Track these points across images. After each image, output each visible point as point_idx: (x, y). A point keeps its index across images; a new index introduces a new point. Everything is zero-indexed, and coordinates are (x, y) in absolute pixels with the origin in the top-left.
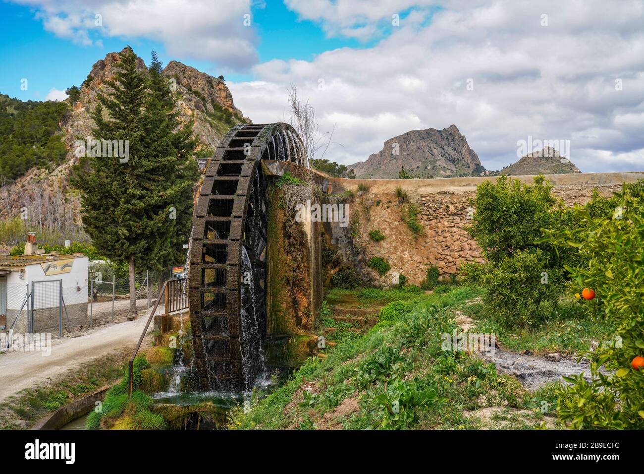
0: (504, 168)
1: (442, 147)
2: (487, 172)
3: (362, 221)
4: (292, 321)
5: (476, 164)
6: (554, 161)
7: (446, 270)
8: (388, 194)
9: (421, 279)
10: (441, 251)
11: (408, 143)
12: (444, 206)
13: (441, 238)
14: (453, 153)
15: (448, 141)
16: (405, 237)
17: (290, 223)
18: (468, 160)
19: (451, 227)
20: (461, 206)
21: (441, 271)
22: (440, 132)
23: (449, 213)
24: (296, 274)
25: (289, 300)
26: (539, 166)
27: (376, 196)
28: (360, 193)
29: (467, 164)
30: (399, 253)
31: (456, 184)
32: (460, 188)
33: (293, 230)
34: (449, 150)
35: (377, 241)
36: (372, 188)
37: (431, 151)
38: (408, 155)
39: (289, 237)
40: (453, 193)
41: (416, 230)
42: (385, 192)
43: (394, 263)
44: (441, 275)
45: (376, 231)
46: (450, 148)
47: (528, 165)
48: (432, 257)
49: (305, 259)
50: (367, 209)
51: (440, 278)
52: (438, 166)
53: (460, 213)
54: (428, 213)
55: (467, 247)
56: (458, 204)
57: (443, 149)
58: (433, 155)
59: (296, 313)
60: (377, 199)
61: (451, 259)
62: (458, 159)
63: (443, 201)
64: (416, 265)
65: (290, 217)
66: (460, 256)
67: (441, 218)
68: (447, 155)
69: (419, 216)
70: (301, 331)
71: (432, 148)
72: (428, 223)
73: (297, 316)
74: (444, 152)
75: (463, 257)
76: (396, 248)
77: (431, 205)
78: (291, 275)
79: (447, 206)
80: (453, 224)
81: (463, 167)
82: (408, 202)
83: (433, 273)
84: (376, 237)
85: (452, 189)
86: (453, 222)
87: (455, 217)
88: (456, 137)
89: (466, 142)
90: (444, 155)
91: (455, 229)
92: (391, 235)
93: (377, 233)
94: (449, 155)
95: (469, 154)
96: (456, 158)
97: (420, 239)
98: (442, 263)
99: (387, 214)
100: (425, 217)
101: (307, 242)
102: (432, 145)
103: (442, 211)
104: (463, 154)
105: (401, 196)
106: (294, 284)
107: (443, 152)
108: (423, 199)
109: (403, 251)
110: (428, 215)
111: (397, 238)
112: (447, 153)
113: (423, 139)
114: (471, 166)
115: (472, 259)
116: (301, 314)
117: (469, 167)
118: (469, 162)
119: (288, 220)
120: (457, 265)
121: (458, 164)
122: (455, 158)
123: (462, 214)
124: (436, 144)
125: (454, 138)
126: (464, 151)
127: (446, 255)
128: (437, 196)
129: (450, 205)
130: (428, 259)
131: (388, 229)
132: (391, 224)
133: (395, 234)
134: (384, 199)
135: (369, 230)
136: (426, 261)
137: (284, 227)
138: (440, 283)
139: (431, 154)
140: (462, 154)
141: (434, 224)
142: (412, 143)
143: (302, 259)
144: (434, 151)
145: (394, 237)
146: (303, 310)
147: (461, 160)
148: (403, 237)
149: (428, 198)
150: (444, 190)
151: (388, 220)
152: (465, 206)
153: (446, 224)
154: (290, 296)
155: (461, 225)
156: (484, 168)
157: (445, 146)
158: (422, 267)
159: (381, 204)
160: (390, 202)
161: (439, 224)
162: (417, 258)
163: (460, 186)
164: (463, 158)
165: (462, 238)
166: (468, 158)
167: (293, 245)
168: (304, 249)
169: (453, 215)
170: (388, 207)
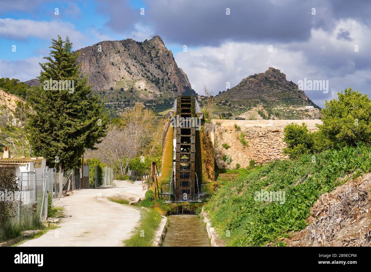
0: (220, 93)
1: (142, 64)
2: (199, 97)
3: (219, 139)
4: (207, 177)
5: (185, 87)
6: (279, 87)
7: (258, 161)
8: (230, 127)
9: (247, 166)
10: (255, 153)
11: (98, 57)
12: (257, 133)
13: (256, 147)
14: (156, 72)
15: (151, 56)
16: (239, 147)
17: (206, 138)
18: (175, 82)
19: (260, 142)
20: (265, 133)
21: (256, 162)
22: (139, 44)
23: (259, 136)
24: (208, 158)
25: (205, 169)
26: (263, 91)
27: (224, 127)
28: (217, 126)
29: (175, 86)
30: (236, 154)
31: (262, 123)
32: (264, 125)
33: (207, 141)
34: (152, 68)
35: (227, 148)
36: (222, 124)
37: (129, 68)
38: (99, 72)
39: (205, 144)
40: (261, 127)
41: (244, 144)
42: (229, 126)
43: (234, 159)
44: (256, 164)
45: (225, 144)
46: (153, 65)
47: (249, 91)
48: (251, 156)
49: (212, 152)
50: (221, 133)
51: (255, 165)
52: (137, 88)
53: (264, 136)
54: (249, 136)
55: (268, 151)
56: (263, 132)
57: (144, 66)
58: (131, 74)
59: (208, 174)
60: (225, 129)
61: (260, 157)
62: (163, 79)
63: (256, 130)
64: (244, 159)
65: (206, 136)
66: (264, 155)
67: (256, 138)
68: (149, 74)
69: (245, 137)
70: (210, 181)
71: (129, 65)
72: (250, 140)
73: (208, 175)
74: (146, 70)
75: (266, 155)
76: (235, 152)
77: (251, 132)
78: (206, 159)
79: (258, 133)
80: (261, 141)
81: (170, 90)
82: (240, 131)
83: (252, 163)
84: (227, 147)
85: (260, 125)
86: (261, 140)
87: (262, 138)
88: (161, 52)
89: (173, 59)
90: (145, 74)
91: (262, 143)
92: (232, 146)
93: (226, 145)
94: (151, 74)
95: (177, 73)
96: (161, 78)
97: (246, 148)
98: (256, 158)
99: (230, 136)
100: (248, 138)
101: (212, 146)
102: (129, 61)
103: (256, 135)
104: (169, 74)
105: (237, 128)
106: (208, 163)
107: (144, 70)
108: (247, 129)
109: (238, 153)
110: (249, 137)
111: (235, 147)
112: (149, 71)
113: (119, 52)
114: (179, 89)
115: (269, 156)
116: (210, 174)
117: (177, 91)
118: (177, 84)
119: (205, 137)
120: (263, 159)
121: (163, 86)
122: (159, 79)
123: (265, 136)
124: (135, 59)
125: (158, 53)
126: (170, 69)
127: (258, 154)
128: (254, 128)
129: (259, 132)
130: (250, 156)
131: (231, 143)
132: (232, 141)
133: (234, 145)
134: (229, 129)
135: (222, 143)
136: (249, 158)
137: (203, 140)
138: (255, 167)
139: (128, 72)
140: (167, 74)
141: (252, 141)
142: (104, 57)
143: (211, 152)
144: (132, 68)
145: (234, 146)
146: (211, 173)
147: (166, 81)
148: (238, 147)
149: (249, 129)
150: (257, 125)
151: (231, 139)
152: (266, 133)
153: (258, 141)
154: (206, 167)
155: (265, 141)
156: (195, 92)
157: (146, 63)
158: (247, 160)
159: (227, 131)
160: (231, 131)
161: (255, 141)
162: (245, 156)
163: (264, 124)
164: (169, 79)
165: (265, 147)
166: (174, 79)
167: (207, 147)
168: (211, 148)
169: (261, 137)
170: (231, 133)
